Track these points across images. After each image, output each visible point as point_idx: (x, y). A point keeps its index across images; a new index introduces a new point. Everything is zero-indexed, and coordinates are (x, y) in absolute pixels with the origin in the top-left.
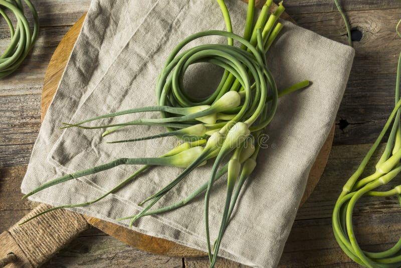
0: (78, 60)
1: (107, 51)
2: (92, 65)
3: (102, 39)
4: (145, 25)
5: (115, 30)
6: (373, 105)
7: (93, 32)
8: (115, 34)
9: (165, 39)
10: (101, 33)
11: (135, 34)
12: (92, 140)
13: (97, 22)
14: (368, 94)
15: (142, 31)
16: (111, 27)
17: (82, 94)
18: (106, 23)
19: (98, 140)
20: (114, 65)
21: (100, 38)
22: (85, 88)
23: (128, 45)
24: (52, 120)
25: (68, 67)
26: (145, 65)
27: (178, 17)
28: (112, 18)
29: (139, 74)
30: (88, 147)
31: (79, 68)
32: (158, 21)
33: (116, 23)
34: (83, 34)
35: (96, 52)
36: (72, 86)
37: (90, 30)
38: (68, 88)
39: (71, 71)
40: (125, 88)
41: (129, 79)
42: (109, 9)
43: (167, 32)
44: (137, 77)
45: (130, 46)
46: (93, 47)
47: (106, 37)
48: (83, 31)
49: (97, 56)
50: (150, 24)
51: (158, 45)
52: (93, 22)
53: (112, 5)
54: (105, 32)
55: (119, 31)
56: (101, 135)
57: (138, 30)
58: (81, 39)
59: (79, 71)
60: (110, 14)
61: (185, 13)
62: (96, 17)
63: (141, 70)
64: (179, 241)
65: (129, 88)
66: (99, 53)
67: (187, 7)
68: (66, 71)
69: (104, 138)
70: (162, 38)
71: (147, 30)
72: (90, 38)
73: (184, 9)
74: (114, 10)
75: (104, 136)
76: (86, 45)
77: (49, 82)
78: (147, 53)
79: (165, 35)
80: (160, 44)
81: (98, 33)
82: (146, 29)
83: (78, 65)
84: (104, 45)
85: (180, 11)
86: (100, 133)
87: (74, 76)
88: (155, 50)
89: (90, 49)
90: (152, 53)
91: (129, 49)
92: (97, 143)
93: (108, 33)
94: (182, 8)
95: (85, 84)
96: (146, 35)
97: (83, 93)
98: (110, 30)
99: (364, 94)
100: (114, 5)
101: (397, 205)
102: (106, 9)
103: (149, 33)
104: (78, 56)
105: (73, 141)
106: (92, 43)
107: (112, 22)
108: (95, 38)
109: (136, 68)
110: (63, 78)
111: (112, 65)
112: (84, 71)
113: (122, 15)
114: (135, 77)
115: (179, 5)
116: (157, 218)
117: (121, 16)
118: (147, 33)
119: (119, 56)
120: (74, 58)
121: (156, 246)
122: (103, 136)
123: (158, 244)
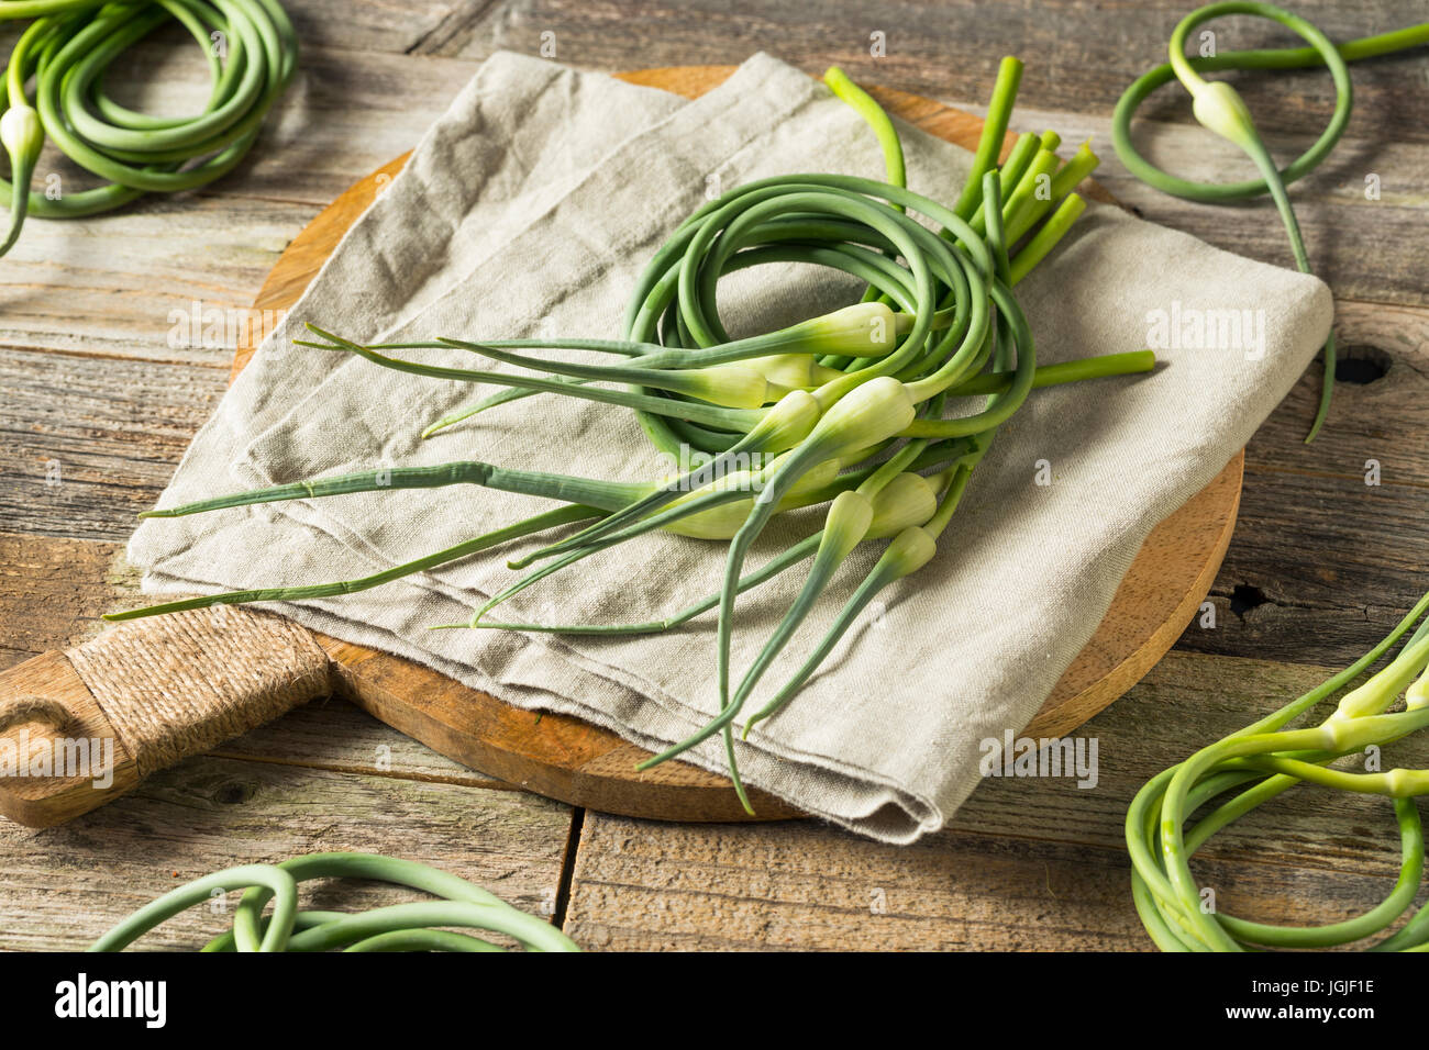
0: (383, 235)
1: (483, 232)
2: (425, 258)
3: (470, 202)
4: (620, 163)
5: (517, 188)
6: (1374, 566)
7: (444, 175)
8: (515, 195)
9: (679, 211)
10: (472, 186)
11: (583, 185)
12: (387, 440)
13: (463, 151)
14: (1363, 534)
15: (607, 180)
16: (507, 174)
17: (375, 332)
18: (492, 163)
19: (407, 443)
20: (497, 259)
21: (465, 197)
22: (391, 316)
23: (553, 213)
24: (266, 379)
25: (345, 246)
26: (601, 271)
27: (732, 160)
28: (514, 153)
29: (574, 292)
30: (369, 455)
31: (381, 255)
32: (662, 159)
33: (525, 168)
34: (412, 178)
35: (445, 232)
36: (348, 302)
37: (436, 167)
38: (336, 306)
39: (354, 258)
40: (523, 323)
41: (539, 302)
42: (508, 128)
43: (690, 192)
44: (568, 301)
45: (559, 218)
46: (435, 215)
47: (482, 199)
48: (412, 167)
49: (445, 243)
50: (637, 163)
51: (655, 225)
52: (450, 149)
53: (520, 119)
54: (483, 185)
55: (531, 189)
56: (420, 432)
57: (594, 177)
58: (403, 186)
59: (381, 262)
60: (510, 142)
61: (757, 153)
62: (464, 137)
63: (585, 283)
64: (631, 726)
65: (537, 326)
66: (452, 233)
67: (767, 139)
68: (339, 257)
69: (428, 443)
70: (671, 207)
71: (623, 179)
72: (432, 191)
73: (756, 144)
74: (523, 132)
75: (429, 437)
76: (417, 205)
77: (276, 296)
78: (613, 240)
79: (683, 200)
80: (659, 224)
81: (462, 182)
82: (619, 174)
83: (378, 246)
84: (472, 216)
85: (742, 147)
86: (416, 426)
87: (359, 273)
88: (641, 237)
89: (427, 218)
90: (628, 242)
91: (553, 226)
92: (402, 450)
93: (494, 188)
94: (750, 141)
95: (392, 304)
96: (618, 194)
97: (380, 329)
98: (502, 183)
99: (1345, 530)
100: (528, 121)
101: (1393, 857)
102: (497, 126)
103: (629, 190)
104: (384, 226)
105: (324, 427)
106: (436, 205)
107: (511, 161)
108: (446, 193)
109: (568, 275)
110: (326, 275)
111: (491, 258)
112: (394, 268)
113: (548, 150)
114: (562, 298)
115: (743, 132)
116: (568, 652)
117: (545, 154)
118: (620, 187)
119: (519, 238)
120: (370, 225)
121: (548, 743)
122: (424, 435)
123: (558, 739)
